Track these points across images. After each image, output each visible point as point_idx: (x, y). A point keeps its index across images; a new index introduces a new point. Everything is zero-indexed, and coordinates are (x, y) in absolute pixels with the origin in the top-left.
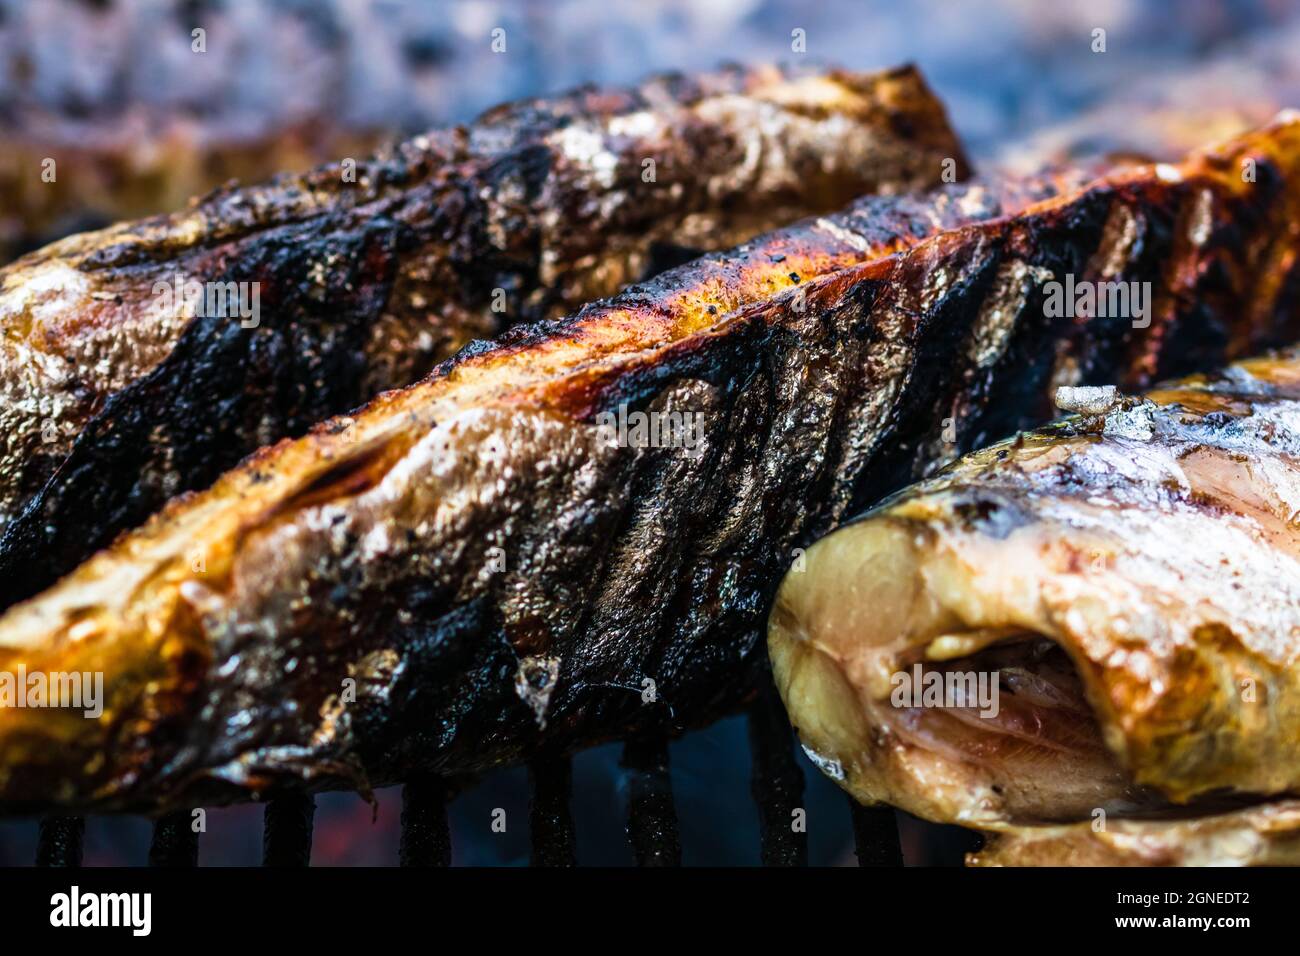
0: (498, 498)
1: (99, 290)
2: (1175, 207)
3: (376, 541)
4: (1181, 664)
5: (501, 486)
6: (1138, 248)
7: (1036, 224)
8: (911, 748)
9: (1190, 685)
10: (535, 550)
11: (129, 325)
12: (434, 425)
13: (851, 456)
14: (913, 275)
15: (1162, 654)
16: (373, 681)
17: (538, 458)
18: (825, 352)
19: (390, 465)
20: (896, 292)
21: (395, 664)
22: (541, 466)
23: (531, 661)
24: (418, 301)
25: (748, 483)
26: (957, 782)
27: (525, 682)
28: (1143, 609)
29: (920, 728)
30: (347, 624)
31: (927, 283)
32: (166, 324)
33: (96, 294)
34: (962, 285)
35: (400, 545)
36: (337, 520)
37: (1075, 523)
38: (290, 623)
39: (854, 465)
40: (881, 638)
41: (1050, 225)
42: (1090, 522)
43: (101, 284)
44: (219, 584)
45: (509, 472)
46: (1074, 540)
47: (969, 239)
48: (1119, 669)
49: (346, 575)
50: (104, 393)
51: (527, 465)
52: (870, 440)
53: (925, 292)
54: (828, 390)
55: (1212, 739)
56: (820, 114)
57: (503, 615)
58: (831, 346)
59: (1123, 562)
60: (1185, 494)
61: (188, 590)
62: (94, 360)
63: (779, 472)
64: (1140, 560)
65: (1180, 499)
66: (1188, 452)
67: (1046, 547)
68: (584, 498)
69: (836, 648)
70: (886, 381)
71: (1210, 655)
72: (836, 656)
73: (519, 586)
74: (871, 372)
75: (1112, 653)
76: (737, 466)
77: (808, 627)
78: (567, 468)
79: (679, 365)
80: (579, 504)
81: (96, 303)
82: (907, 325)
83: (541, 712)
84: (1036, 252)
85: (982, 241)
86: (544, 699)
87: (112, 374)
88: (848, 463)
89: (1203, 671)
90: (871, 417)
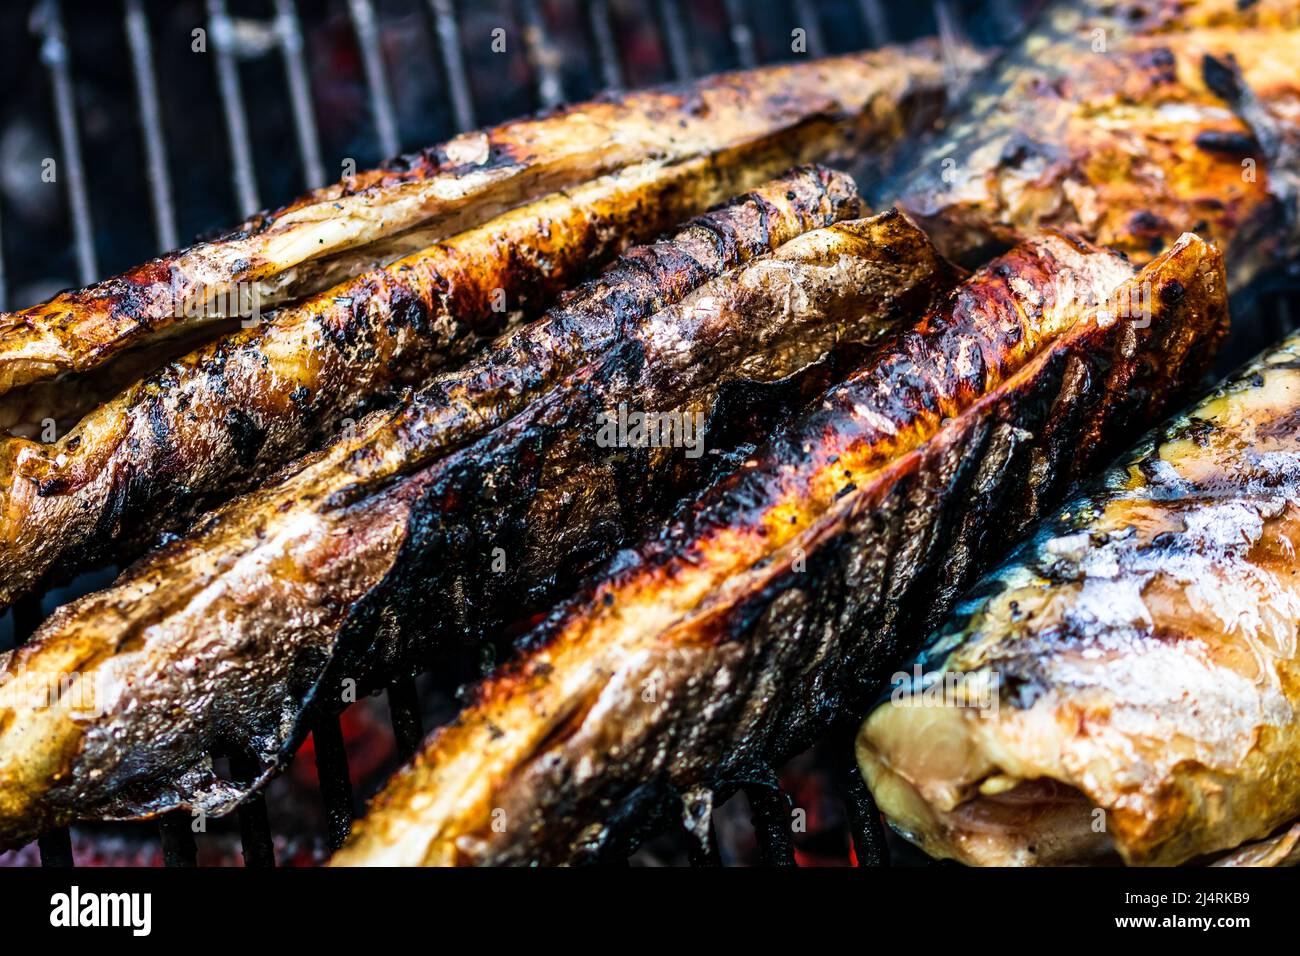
0: (664, 714)
1: (336, 528)
2: (1112, 343)
3: (584, 770)
4: (1165, 794)
5: (665, 705)
6: (1088, 383)
7: (1017, 397)
8: (970, 834)
9: (1173, 806)
10: (690, 732)
11: (361, 549)
12: (613, 674)
13: (896, 583)
14: (934, 462)
15: (1150, 791)
16: (586, 843)
17: (687, 678)
18: (876, 535)
19: (587, 711)
20: (923, 478)
21: (601, 830)
22: (691, 682)
23: (690, 797)
24: (559, 470)
25: (829, 633)
26: (1004, 853)
27: (690, 817)
28: (1135, 758)
29: (974, 819)
30: (568, 824)
31: (943, 462)
32: (385, 542)
33: (335, 532)
34: (968, 460)
35: (600, 768)
36: (556, 762)
37: (1078, 683)
38: (532, 842)
39: (900, 588)
40: (946, 774)
41: (1026, 394)
42: (1088, 680)
43: (337, 523)
44: (482, 832)
45: (669, 695)
46: (1079, 702)
47: (970, 423)
48: (1123, 809)
49: (565, 797)
50: (349, 601)
51: (680, 687)
52: (911, 571)
53: (943, 468)
54: (880, 556)
55: (1189, 836)
56: (832, 257)
57: (669, 773)
58: (880, 531)
59: (1116, 716)
60: (1150, 630)
61: (462, 842)
62: (338, 581)
63: (850, 620)
64: (1128, 710)
65: (1147, 635)
66: (1149, 584)
67: (1060, 714)
68: (721, 695)
69: (912, 774)
70: (919, 532)
71: (1185, 780)
72: (912, 780)
73: (680, 754)
74: (908, 530)
75: (1118, 799)
76: (821, 625)
77: (888, 756)
78: (710, 677)
79: (779, 585)
80: (718, 699)
81: (335, 539)
82: (931, 496)
83: (705, 839)
84: (1018, 416)
85: (979, 420)
86: (705, 827)
87: (352, 587)
88: (894, 588)
89: (1180, 794)
90: (909, 557)
